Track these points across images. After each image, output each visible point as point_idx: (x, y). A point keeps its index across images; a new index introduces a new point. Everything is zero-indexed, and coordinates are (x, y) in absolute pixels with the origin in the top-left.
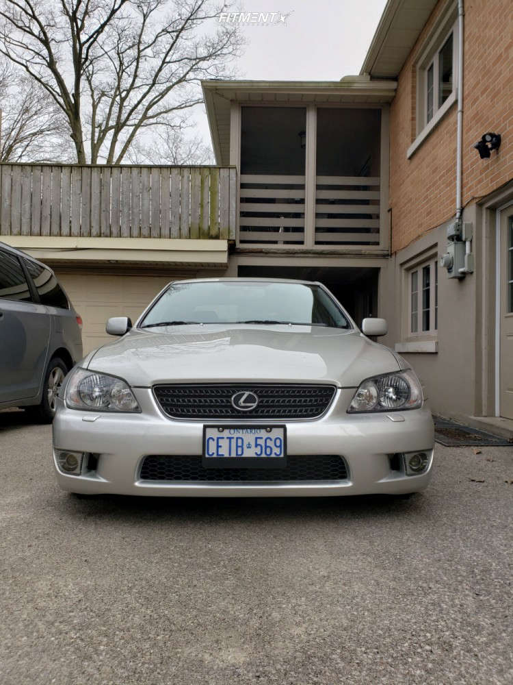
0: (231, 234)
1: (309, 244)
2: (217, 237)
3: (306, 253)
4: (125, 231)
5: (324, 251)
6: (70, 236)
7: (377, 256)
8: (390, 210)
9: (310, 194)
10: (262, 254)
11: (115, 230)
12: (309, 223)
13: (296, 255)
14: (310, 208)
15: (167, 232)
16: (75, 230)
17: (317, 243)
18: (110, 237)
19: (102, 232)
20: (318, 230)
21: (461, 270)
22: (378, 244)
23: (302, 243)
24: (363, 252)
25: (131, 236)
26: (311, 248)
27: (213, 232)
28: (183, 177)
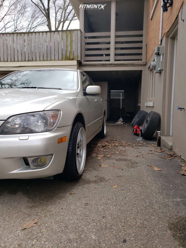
0: (78, 58)
1: (112, 61)
2: (73, 59)
3: (111, 65)
4: (38, 59)
5: (118, 64)
6: (18, 61)
7: (141, 65)
8: (146, 45)
9: (112, 40)
10: (92, 66)
11: (34, 59)
12: (112, 52)
13: (106, 66)
14: (112, 46)
15: (54, 58)
16: (20, 59)
17: (115, 60)
18: (33, 61)
19: (29, 59)
20: (116, 55)
21: (159, 69)
22: (141, 60)
23: (109, 61)
24: (135, 64)
25: (40, 61)
26: (113, 63)
27: (71, 57)
28: (59, 35)
